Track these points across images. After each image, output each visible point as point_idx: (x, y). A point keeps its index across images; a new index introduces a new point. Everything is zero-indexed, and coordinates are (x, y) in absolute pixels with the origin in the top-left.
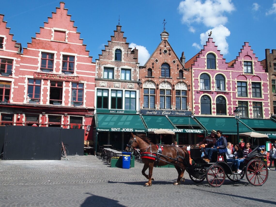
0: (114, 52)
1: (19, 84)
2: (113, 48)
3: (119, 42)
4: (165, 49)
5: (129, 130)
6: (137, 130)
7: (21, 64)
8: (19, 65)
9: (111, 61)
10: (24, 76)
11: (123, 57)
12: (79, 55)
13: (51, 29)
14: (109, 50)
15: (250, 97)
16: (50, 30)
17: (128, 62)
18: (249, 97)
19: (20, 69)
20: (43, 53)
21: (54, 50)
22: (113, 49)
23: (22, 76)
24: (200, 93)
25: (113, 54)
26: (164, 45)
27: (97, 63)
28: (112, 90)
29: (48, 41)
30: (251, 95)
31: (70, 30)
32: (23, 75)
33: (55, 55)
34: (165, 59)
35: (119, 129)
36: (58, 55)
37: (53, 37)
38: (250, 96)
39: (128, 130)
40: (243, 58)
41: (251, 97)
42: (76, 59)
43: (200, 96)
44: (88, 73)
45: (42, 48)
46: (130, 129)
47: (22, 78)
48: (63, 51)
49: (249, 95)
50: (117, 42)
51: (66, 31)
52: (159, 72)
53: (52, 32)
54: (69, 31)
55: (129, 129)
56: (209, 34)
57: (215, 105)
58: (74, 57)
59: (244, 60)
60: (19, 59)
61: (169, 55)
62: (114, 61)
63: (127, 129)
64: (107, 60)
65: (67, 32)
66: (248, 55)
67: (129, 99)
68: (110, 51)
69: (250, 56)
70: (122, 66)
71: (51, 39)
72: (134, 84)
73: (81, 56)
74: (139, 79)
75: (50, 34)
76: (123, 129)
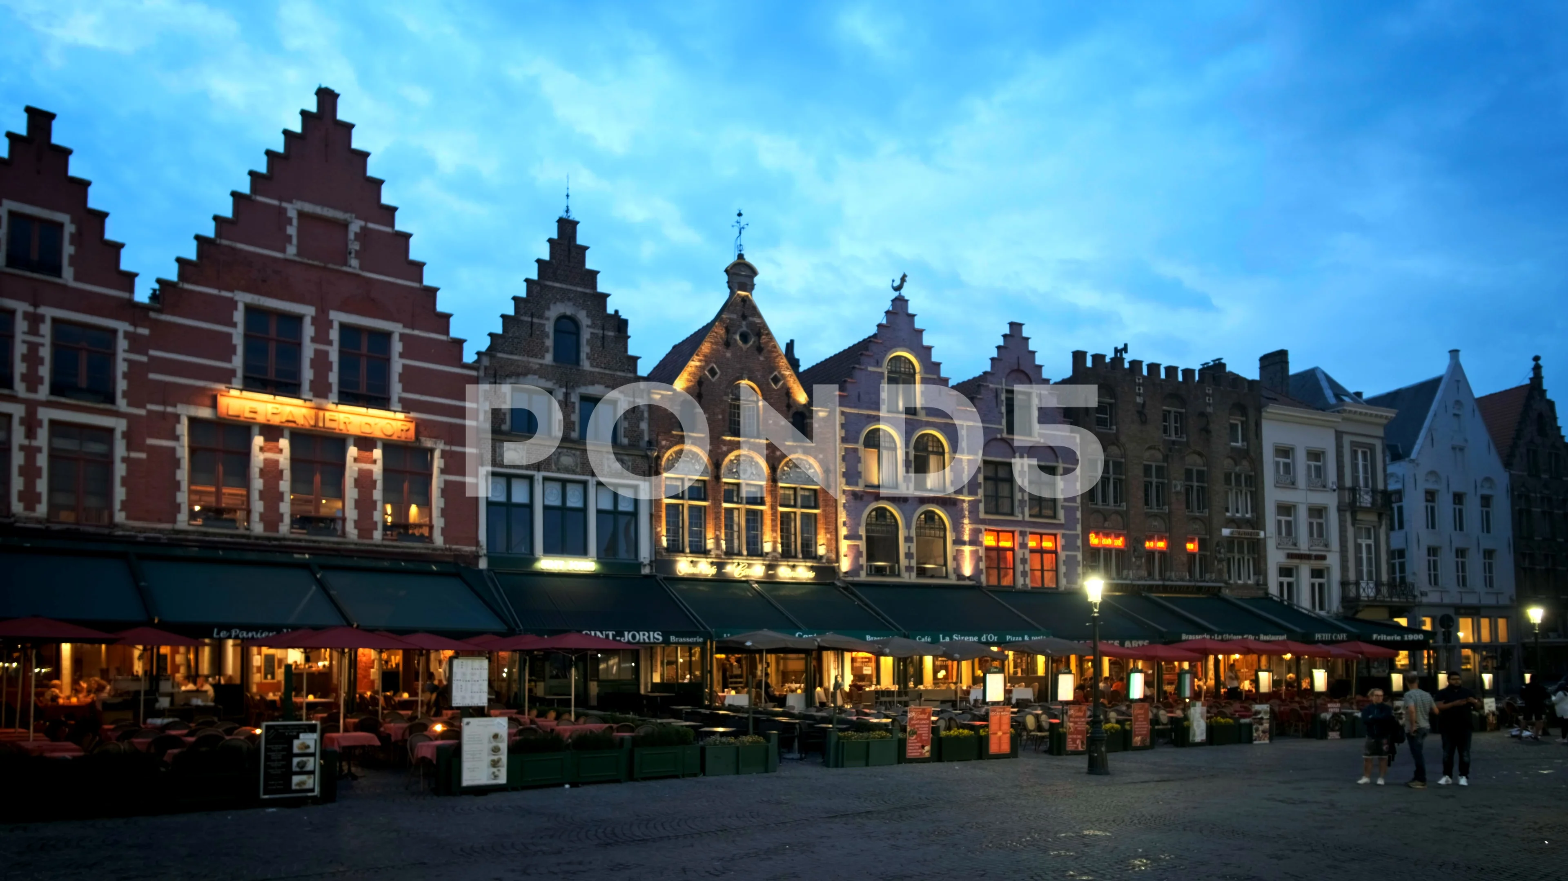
0: (549, 328)
1: (151, 441)
2: (549, 309)
3: (569, 287)
4: (744, 329)
5: (649, 638)
6: (676, 637)
7: (152, 352)
8: (144, 359)
9: (540, 361)
10: (170, 409)
11: (585, 350)
12: (408, 331)
13: (284, 205)
14: (532, 316)
15: (1024, 516)
16: (282, 211)
17: (607, 372)
18: (1020, 518)
19: (152, 376)
20: (250, 309)
21: (301, 300)
22: (547, 314)
23: (159, 408)
24: (865, 498)
25: (548, 336)
26: (740, 314)
27: (482, 368)
28: (545, 479)
29: (275, 260)
30: (1027, 510)
31: (366, 220)
32: (164, 403)
33: (307, 321)
34: (742, 369)
35: (611, 634)
36: (322, 324)
37: (295, 241)
38: (1023, 513)
39: (646, 638)
40: (1004, 380)
41: (1027, 518)
42: (397, 347)
43: (863, 511)
44: (450, 406)
45: (247, 289)
46: (651, 633)
47: (163, 415)
48: (341, 309)
49: (1017, 510)
50: (564, 286)
51: (349, 219)
52: (720, 417)
53: (289, 221)
54: (362, 223)
55: (647, 634)
56: (893, 281)
57: (912, 542)
58: (388, 335)
59: (1006, 385)
60: (144, 331)
61: (756, 353)
62: (550, 363)
63: (641, 633)
64: (525, 358)
65: (355, 226)
66: (1022, 368)
67: (611, 517)
68: (535, 320)
69: (1027, 371)
70: (585, 385)
71: (283, 250)
72: (631, 458)
73: (416, 332)
74: (646, 438)
75: (283, 229)
76: (626, 633)
